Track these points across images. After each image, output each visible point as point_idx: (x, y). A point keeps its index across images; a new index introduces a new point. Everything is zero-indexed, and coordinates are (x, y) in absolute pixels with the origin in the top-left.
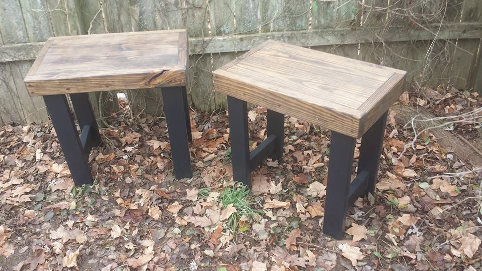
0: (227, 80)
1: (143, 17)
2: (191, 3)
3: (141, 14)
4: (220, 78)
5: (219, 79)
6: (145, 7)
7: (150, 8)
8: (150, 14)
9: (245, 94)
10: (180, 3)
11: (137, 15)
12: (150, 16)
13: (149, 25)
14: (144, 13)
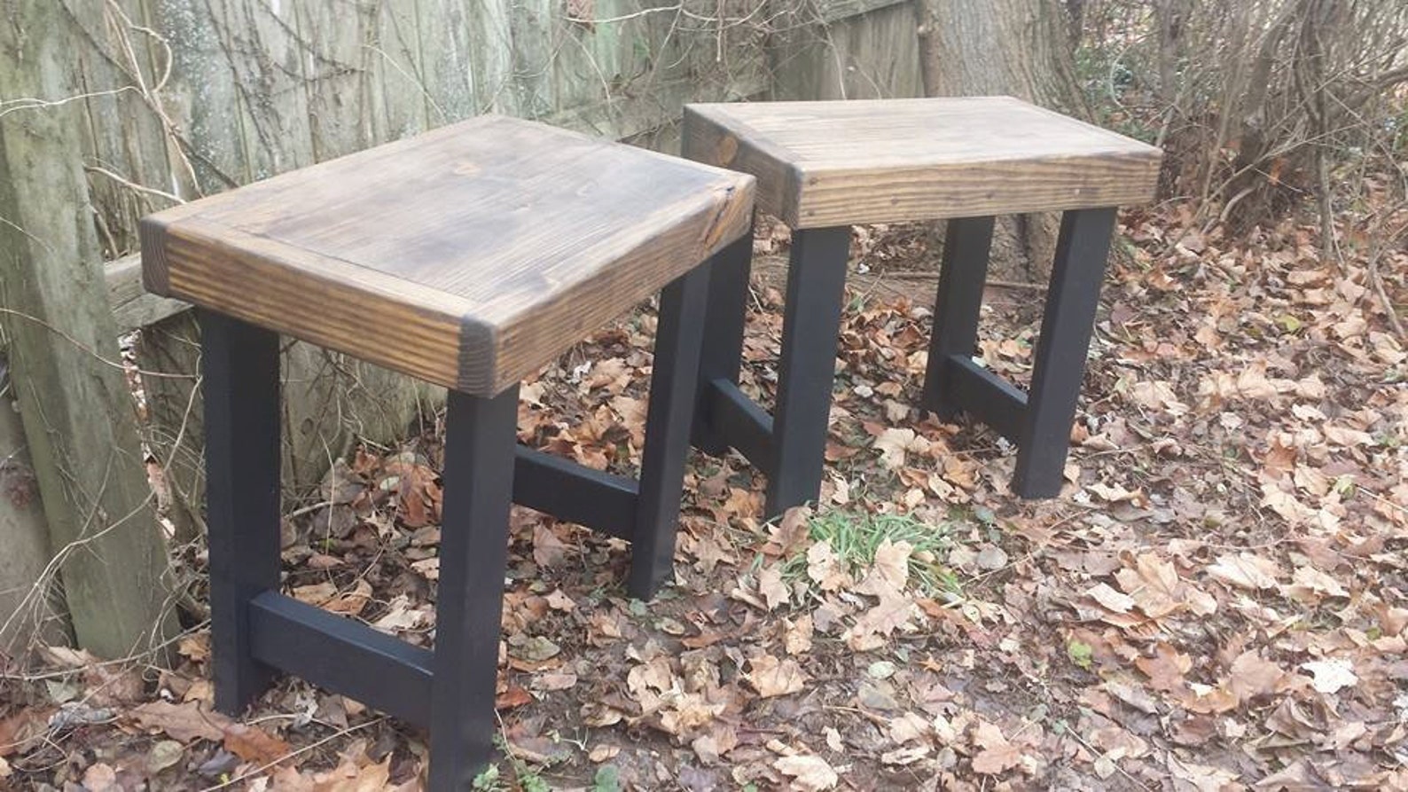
0: (847, 178)
1: (203, 127)
2: (327, 58)
3: (198, 116)
4: (824, 180)
5: (820, 186)
6: (207, 87)
7: (222, 89)
8: (224, 115)
9: (895, 202)
10: (299, 59)
11: (186, 121)
12: (223, 120)
13: (222, 157)
14: (205, 111)
